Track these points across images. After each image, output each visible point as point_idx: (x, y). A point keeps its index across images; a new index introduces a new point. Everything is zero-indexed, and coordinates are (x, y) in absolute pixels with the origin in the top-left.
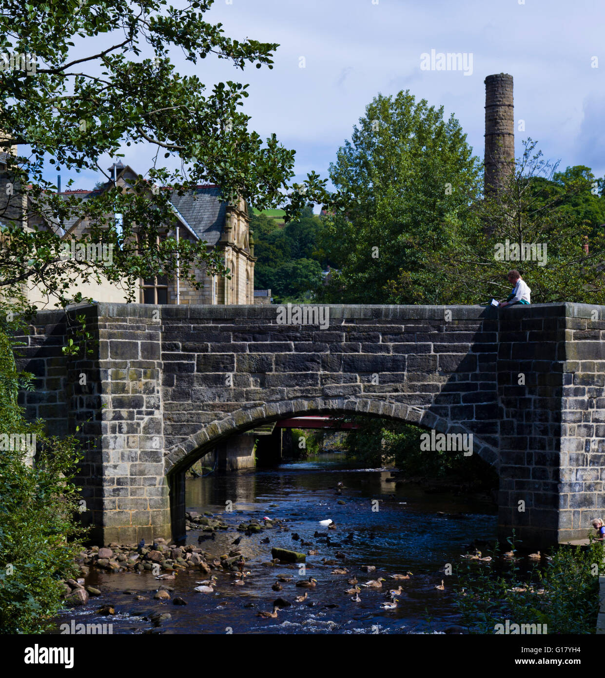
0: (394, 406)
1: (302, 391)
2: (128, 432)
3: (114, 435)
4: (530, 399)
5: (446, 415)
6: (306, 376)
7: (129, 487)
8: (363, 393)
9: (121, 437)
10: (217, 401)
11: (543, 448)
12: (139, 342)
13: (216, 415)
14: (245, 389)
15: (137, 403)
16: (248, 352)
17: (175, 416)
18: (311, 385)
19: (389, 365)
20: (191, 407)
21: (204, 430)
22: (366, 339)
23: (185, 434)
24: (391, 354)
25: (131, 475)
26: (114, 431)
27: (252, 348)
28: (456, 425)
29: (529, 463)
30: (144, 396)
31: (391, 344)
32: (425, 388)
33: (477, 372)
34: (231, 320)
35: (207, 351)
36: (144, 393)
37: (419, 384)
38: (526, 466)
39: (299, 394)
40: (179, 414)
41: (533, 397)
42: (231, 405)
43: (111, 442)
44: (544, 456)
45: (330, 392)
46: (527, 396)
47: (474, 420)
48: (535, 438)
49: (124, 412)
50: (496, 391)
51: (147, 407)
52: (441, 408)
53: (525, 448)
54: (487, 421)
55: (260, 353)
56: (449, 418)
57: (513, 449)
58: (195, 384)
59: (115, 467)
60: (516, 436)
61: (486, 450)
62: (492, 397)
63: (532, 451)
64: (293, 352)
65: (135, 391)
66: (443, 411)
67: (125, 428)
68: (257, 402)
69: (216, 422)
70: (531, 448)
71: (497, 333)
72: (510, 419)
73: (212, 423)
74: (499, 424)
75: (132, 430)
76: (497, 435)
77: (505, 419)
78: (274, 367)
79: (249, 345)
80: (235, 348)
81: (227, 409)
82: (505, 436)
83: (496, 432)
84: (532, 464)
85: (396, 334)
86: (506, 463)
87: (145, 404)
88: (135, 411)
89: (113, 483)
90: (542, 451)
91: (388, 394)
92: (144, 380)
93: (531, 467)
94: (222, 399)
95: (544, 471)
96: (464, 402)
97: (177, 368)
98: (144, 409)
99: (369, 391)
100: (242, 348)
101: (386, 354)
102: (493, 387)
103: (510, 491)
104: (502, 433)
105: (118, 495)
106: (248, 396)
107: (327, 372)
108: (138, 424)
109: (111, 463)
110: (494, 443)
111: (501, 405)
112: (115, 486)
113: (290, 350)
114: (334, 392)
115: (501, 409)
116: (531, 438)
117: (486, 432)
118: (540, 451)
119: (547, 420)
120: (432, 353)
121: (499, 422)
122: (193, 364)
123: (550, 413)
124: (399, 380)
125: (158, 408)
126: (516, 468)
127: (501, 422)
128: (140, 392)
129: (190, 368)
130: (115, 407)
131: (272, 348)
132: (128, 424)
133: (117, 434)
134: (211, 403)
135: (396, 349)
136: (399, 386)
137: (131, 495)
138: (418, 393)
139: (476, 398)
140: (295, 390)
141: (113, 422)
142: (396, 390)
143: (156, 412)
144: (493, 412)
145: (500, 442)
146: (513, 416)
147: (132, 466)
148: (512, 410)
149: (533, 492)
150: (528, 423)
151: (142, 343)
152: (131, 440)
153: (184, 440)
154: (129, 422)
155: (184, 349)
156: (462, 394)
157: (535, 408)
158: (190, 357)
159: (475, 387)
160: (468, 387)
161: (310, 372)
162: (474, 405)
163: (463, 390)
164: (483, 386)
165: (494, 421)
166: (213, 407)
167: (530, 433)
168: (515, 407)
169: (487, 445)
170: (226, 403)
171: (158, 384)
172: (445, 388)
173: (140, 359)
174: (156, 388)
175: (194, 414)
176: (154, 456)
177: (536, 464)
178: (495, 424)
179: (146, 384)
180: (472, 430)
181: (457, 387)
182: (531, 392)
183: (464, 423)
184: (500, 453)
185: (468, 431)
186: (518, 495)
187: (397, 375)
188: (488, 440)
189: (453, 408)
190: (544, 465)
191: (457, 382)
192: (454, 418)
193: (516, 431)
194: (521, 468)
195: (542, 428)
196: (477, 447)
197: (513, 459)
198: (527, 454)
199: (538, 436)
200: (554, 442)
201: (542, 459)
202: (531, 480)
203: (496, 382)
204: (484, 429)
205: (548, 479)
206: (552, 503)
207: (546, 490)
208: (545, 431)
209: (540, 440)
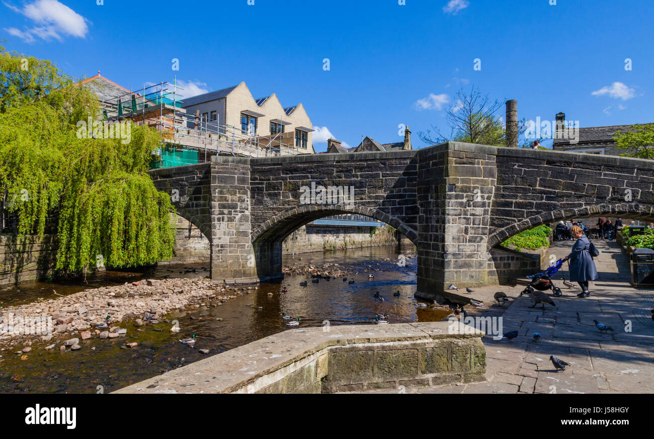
0: (360, 207)
2: (228, 221)
3: (219, 222)
4: (431, 202)
5: (388, 212)
7: (228, 249)
9: (224, 225)
10: (275, 206)
11: (437, 231)
12: (236, 176)
13: (274, 213)
14: (287, 200)
15: (234, 207)
16: (288, 180)
17: (256, 214)
19: (359, 185)
20: (263, 209)
21: (269, 221)
22: (346, 171)
23: (260, 223)
24: (359, 179)
25: (230, 243)
26: (219, 220)
28: (394, 218)
29: (431, 240)
30: (239, 203)
31: (359, 173)
32: (377, 197)
33: (406, 188)
34: (281, 164)
35: (270, 180)
36: (239, 201)
37: (374, 195)
38: (429, 242)
40: (258, 213)
41: (432, 200)
42: (281, 208)
43: (217, 226)
44: (437, 236)
46: (429, 200)
47: (404, 215)
48: (433, 225)
49: (226, 211)
50: (417, 198)
51: (240, 209)
52: (386, 208)
53: (429, 232)
54: (411, 216)
55: (294, 181)
56: (390, 214)
57: (424, 232)
58: (265, 197)
59: (220, 238)
60: (425, 224)
61: (410, 232)
62: (415, 202)
63: (432, 233)
65: (232, 200)
66: (387, 210)
67: (226, 219)
68: (293, 206)
69: (274, 217)
70: (432, 232)
71: (417, 165)
72: (423, 214)
73: (272, 217)
75: (231, 220)
76: (417, 224)
77: (420, 214)
78: (301, 187)
79: (290, 177)
80: (283, 179)
81: (279, 210)
82: (421, 224)
83: (416, 222)
85: (361, 169)
86: (421, 240)
87: (239, 207)
88: (233, 210)
89: (219, 246)
90: (437, 233)
91: (357, 201)
92: (238, 195)
93: (432, 243)
94: (277, 205)
95: (438, 245)
96: (398, 205)
97: (256, 189)
98: (238, 209)
100: (286, 178)
101: (357, 179)
102: (415, 196)
103: (422, 257)
104: (419, 222)
105: (222, 253)
106: (288, 203)
108: (235, 218)
109: (218, 236)
110: (415, 228)
111: (419, 206)
112: (220, 248)
113: (308, 179)
115: (419, 209)
116: (431, 226)
117: (410, 222)
118: (435, 233)
119: (438, 214)
120: (381, 178)
121: (417, 216)
122: (264, 187)
123: (440, 209)
124: (363, 193)
125: (247, 209)
126: (425, 243)
127: (419, 216)
128: (236, 201)
129: (262, 189)
130: (219, 208)
131: (300, 178)
132: (228, 217)
133: (221, 222)
134: (272, 207)
135: (361, 176)
136: (363, 196)
137: (230, 253)
138: (373, 200)
139: (406, 202)
141: (219, 216)
142: (362, 199)
143: (246, 211)
144: (414, 210)
145: (418, 228)
147: (230, 238)
148: (423, 209)
149: (432, 258)
150: (430, 216)
151: (237, 177)
152: (230, 225)
153: (260, 226)
154: (229, 216)
155: (260, 180)
156: (398, 200)
157: (433, 207)
158: (262, 184)
159: (404, 196)
160: (400, 196)
162: (404, 206)
163: (398, 198)
164: (410, 196)
165: (415, 215)
166: (273, 209)
167: (431, 222)
168: (425, 207)
169: (411, 230)
170: (279, 207)
171: (248, 198)
172: (388, 197)
173: (236, 184)
174: (246, 199)
175: (264, 212)
176: (244, 234)
177: (434, 241)
178: (415, 218)
179: (240, 197)
180: (403, 221)
181: (394, 197)
182: (431, 198)
183: (397, 217)
184: (419, 234)
185: (400, 221)
186: (426, 259)
187: (362, 191)
188: (412, 227)
189: (392, 208)
190: (437, 242)
191: (395, 193)
192: (393, 213)
193: (425, 221)
194: (427, 243)
195: (436, 219)
196: (406, 230)
197: (423, 238)
198: (430, 235)
199: (435, 224)
200: (442, 228)
201: (437, 238)
202: (431, 250)
203: (417, 193)
204: (409, 220)
205: (439, 250)
206: (441, 266)
207: (439, 257)
208: (438, 221)
209: (435, 227)
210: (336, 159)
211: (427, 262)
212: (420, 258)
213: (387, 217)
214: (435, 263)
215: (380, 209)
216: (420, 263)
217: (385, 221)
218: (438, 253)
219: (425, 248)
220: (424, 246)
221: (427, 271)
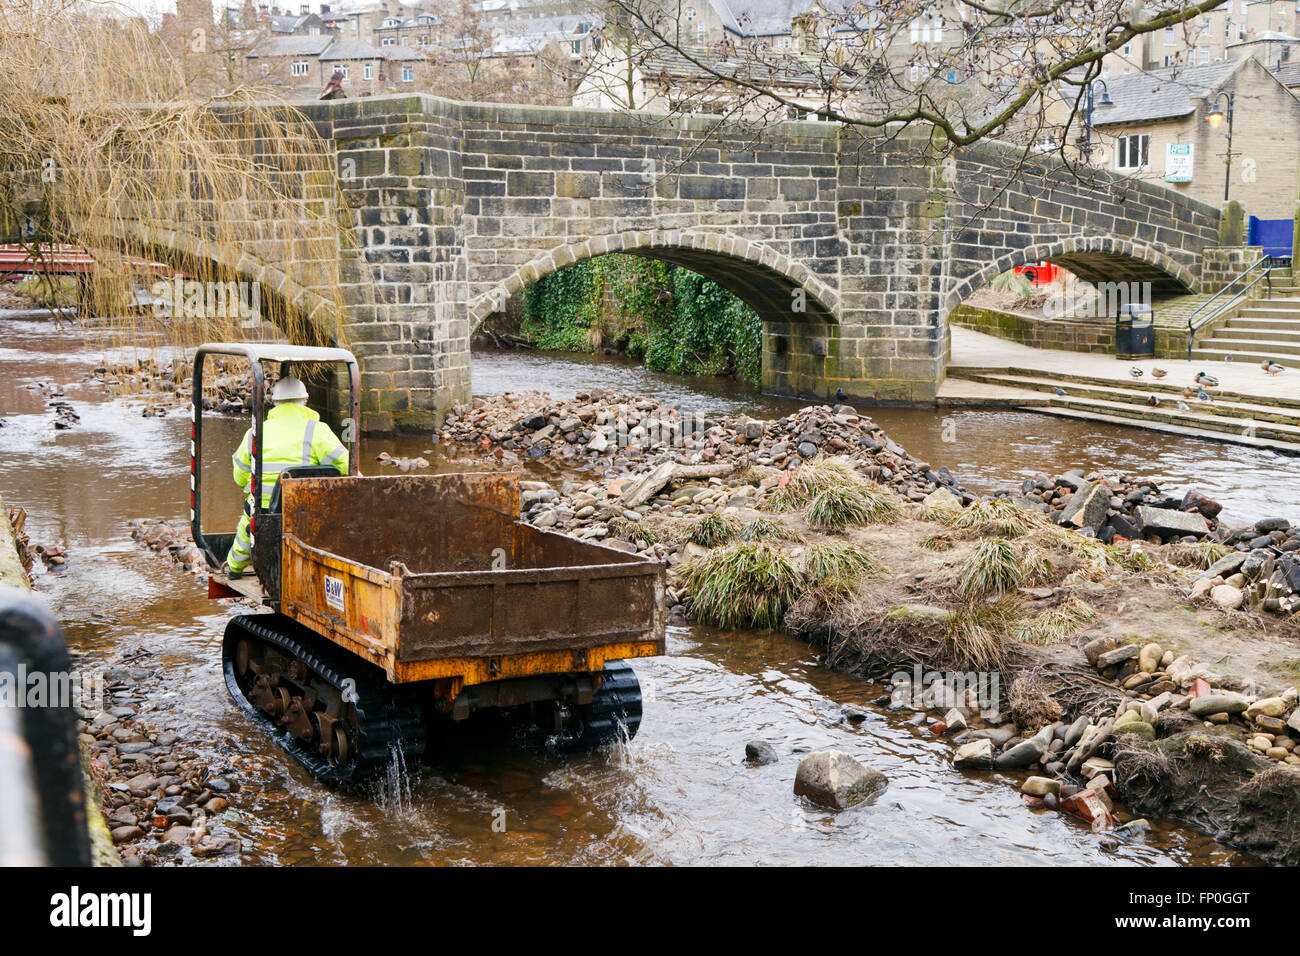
0: (733, 241)
1: (634, 222)
2: (447, 279)
4: (893, 233)
5: (787, 252)
6: (638, 202)
7: (449, 354)
8: (700, 225)
9: (442, 286)
10: (534, 235)
12: (449, 152)
13: (532, 254)
14: (566, 219)
16: (571, 170)
17: (481, 256)
18: (643, 215)
19: (729, 190)
20: (502, 244)
21: (517, 273)
22: (704, 158)
24: (732, 176)
25: (450, 337)
27: (577, 165)
28: (797, 263)
29: (890, 306)
30: (455, 228)
31: (731, 164)
32: (765, 219)
33: (817, 200)
35: (520, 167)
36: (455, 223)
37: (760, 214)
38: (885, 310)
39: (630, 226)
42: (549, 240)
44: (914, 299)
45: (665, 224)
46: (888, 229)
47: (815, 257)
48: (899, 278)
49: (443, 250)
50: (837, 222)
51: (457, 244)
52: (782, 243)
53: (885, 289)
54: (828, 259)
55: (585, 172)
56: (790, 255)
57: (863, 290)
58: (507, 211)
59: (440, 327)
60: (868, 275)
61: (826, 292)
62: (833, 231)
63: (895, 293)
64: (624, 172)
65: (449, 221)
66: (783, 248)
67: (444, 273)
68: (582, 236)
69: (531, 263)
70: (892, 290)
72: (859, 256)
73: (527, 264)
74: (839, 262)
75: (449, 275)
76: (838, 276)
77: (850, 255)
78: (601, 189)
79: (573, 161)
80: (555, 165)
81: (547, 245)
82: (849, 276)
83: (836, 272)
84: (894, 308)
86: (853, 307)
87: (455, 239)
88: (450, 248)
89: (439, 349)
90: (911, 293)
91: (727, 227)
92: (454, 206)
93: (893, 312)
94: (540, 232)
96: (805, 236)
97: (483, 189)
98: (455, 246)
99: (706, 223)
100: (564, 165)
101: (726, 177)
102: (832, 218)
103: (858, 340)
104: (844, 272)
105: (443, 366)
106: (570, 228)
107: (661, 199)
108: (452, 268)
109: (438, 322)
110: (835, 286)
111: (843, 240)
112: (441, 354)
113: (620, 170)
114: (669, 223)
115: (844, 245)
116: (893, 279)
117: (826, 271)
118: (907, 293)
119: (919, 257)
120: (773, 177)
121: (839, 259)
122: (504, 184)
123: (924, 248)
124: (737, 208)
126: (867, 312)
127: (843, 261)
128: (452, 223)
129: (499, 190)
130: (437, 243)
131: (601, 166)
132: (446, 267)
134: (526, 237)
135: (737, 171)
136: (739, 216)
138: (758, 225)
139: (817, 232)
140: (625, 221)
141: (437, 264)
142: (736, 222)
143: (463, 250)
144: (834, 247)
145: (842, 283)
146: (863, 253)
147: (450, 325)
148: (861, 245)
149: (896, 340)
150: (889, 260)
151: (451, 154)
152: (448, 289)
153: (493, 287)
154: (447, 264)
155: (492, 164)
156: (803, 226)
157: (902, 243)
158: (500, 175)
159: (815, 218)
160: (809, 219)
161: (643, 198)
162: (815, 239)
163: (804, 223)
164: (823, 218)
165: (834, 258)
166: (529, 243)
167: (893, 271)
168: (869, 241)
169: (827, 287)
170: (544, 237)
171: (463, 212)
172: (786, 219)
173: (451, 176)
174: (462, 217)
175: (506, 252)
177: (901, 307)
178: (834, 262)
179: (456, 211)
180: (813, 269)
181: (796, 219)
182: (893, 225)
183: (804, 262)
184: (843, 296)
185: (808, 271)
186: (872, 343)
187: (736, 204)
188: (827, 280)
189: (794, 244)
190: (914, 307)
191: (797, 212)
192: (795, 254)
193: (868, 269)
194: (876, 312)
195: (912, 266)
196: (818, 289)
197: (863, 302)
198: (887, 296)
199: (906, 275)
200: (930, 282)
201: (912, 303)
202: (893, 325)
203: (836, 213)
204: (825, 268)
205: (920, 323)
206: (925, 352)
207: (918, 336)
208: (916, 270)
209: (908, 281)
210: (684, 128)
211: (875, 350)
212: (850, 342)
213: (783, 262)
214: (904, 348)
215: (771, 244)
216: (851, 353)
217: (781, 269)
218: (915, 330)
219: (868, 321)
220: (865, 318)
221: (875, 366)
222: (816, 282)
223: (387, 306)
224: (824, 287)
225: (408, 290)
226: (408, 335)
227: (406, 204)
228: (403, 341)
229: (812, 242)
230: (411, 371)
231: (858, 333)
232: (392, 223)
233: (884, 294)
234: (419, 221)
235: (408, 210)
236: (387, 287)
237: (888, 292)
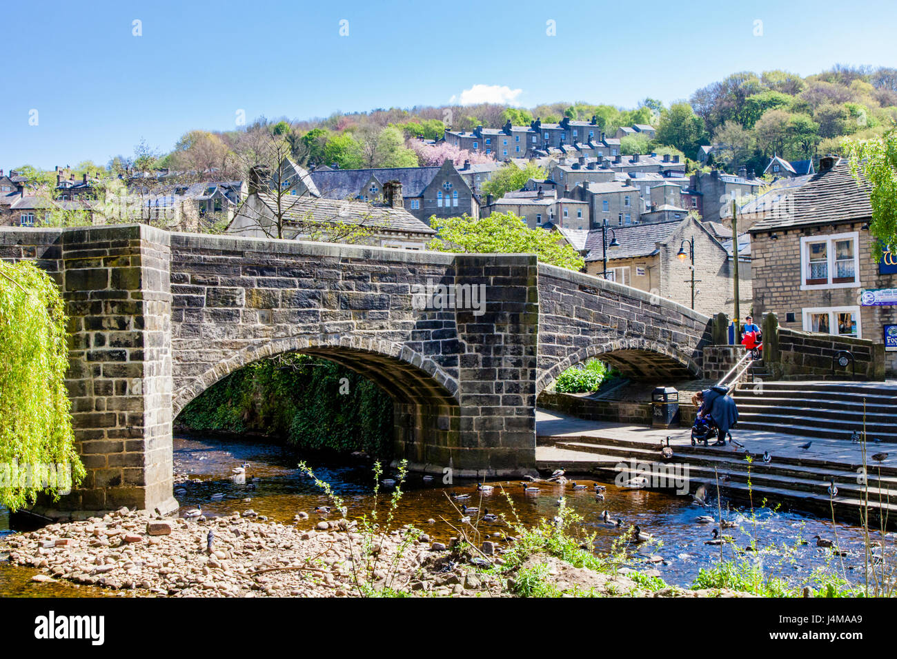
0: (380, 342)
1: (305, 328)
2: (156, 374)
3: (150, 378)
4: (500, 336)
5: (420, 351)
6: (308, 313)
7: (157, 437)
8: (356, 331)
9: (153, 380)
10: (226, 339)
11: (516, 378)
13: (224, 353)
14: (252, 326)
15: (160, 341)
16: (256, 287)
17: (183, 355)
18: (312, 322)
19: (377, 303)
20: (200, 345)
21: (212, 369)
22: (359, 279)
23: (194, 375)
24: (379, 293)
25: (158, 423)
26: (150, 373)
27: (260, 283)
28: (428, 359)
29: (499, 391)
30: (164, 333)
31: (378, 284)
32: (404, 325)
34: (241, 254)
35: (217, 284)
36: (164, 329)
37: (400, 321)
38: (495, 394)
39: (302, 331)
40: (188, 353)
41: (502, 333)
42: (239, 343)
43: (148, 386)
44: (517, 385)
45: (328, 329)
46: (495, 333)
47: (441, 354)
48: (505, 370)
49: (155, 351)
50: (456, 328)
51: (165, 345)
52: (417, 344)
53: (494, 379)
54: (450, 355)
55: (268, 288)
56: (423, 353)
57: (478, 379)
58: (205, 320)
59: (150, 415)
60: (481, 368)
61: (449, 381)
62: (453, 334)
63: (503, 381)
64: (297, 289)
65: (160, 327)
66: (418, 347)
67: (155, 370)
68: (264, 339)
69: (224, 361)
70: (500, 379)
71: (455, 277)
72: (474, 353)
73: (220, 362)
74: (459, 358)
75: (158, 371)
77: (466, 353)
78: (280, 303)
79: (258, 281)
80: (244, 283)
81: (235, 346)
82: (467, 368)
83: (456, 365)
84: (502, 393)
85: (382, 276)
86: (470, 392)
87: (164, 342)
88: (160, 349)
89: (149, 433)
90: (515, 381)
91: (376, 331)
92: (164, 315)
93: (501, 395)
94: (231, 336)
95: (517, 398)
96: (433, 338)
97: (186, 302)
98: (163, 347)
99: (360, 328)
100: (251, 283)
101: (375, 293)
102: (453, 325)
103: (474, 417)
104: (462, 366)
105: (152, 447)
106: (255, 333)
107: (326, 310)
108: (161, 365)
109: (148, 411)
110: (456, 376)
111: (462, 341)
112: (150, 437)
113: (295, 287)
114: (333, 329)
115: (463, 345)
116: (500, 371)
117: (449, 365)
118: (511, 381)
119: (520, 353)
120: (409, 294)
121: (459, 356)
122: (203, 298)
123: (523, 347)
124: (384, 317)
125: (169, 346)
126: (481, 396)
127: (461, 357)
129: (200, 302)
130: (150, 345)
131: (279, 284)
132: (156, 365)
133: (152, 377)
134: (220, 340)
135: (382, 289)
136: (384, 323)
137: (158, 446)
138: (399, 330)
139: (442, 335)
140: (298, 327)
141: (150, 362)
142: (382, 328)
143: (168, 350)
144: (456, 347)
145: (460, 373)
146: (477, 351)
147: (158, 413)
148: (474, 345)
149: (504, 417)
150: (497, 356)
152: (158, 382)
153: (192, 380)
154: (157, 362)
155: (194, 281)
156: (432, 331)
157: (506, 343)
158: (198, 291)
159: (440, 325)
160: (435, 325)
161: (312, 309)
162: (441, 341)
163: (433, 328)
164: (446, 325)
165: (455, 355)
166: (222, 344)
167: (500, 365)
168: (481, 342)
169: (450, 377)
170: (235, 340)
171: (169, 319)
172: (419, 325)
173: (161, 290)
175: (202, 352)
177: (506, 392)
178: (455, 358)
179: (165, 318)
180: (439, 363)
181: (427, 325)
182: (499, 329)
183: (433, 358)
184: (462, 384)
185: (436, 364)
186: (485, 420)
187: (383, 313)
188: (451, 372)
189: (425, 344)
190: (517, 392)
191: (427, 320)
192: (427, 352)
193: (481, 363)
194: (488, 396)
195: (515, 361)
196: (443, 378)
197: (478, 389)
198: (496, 383)
199: (510, 368)
200: (529, 373)
201: (515, 388)
202: (501, 406)
203: (455, 321)
204: (448, 363)
205: (522, 404)
206: (526, 426)
207: (521, 414)
208: (518, 364)
209: (512, 372)
210: (343, 255)
211: (488, 425)
212: (468, 419)
213: (418, 358)
214: (510, 423)
215: (409, 344)
216: (469, 427)
217: (416, 364)
218: (518, 409)
219: (482, 403)
220: (479, 400)
221: (490, 438)
222: (442, 373)
223: (105, 398)
224: (448, 377)
225: (124, 384)
226: (122, 422)
227: (125, 313)
228: (118, 427)
229: (439, 342)
230: (125, 453)
231: (475, 412)
232: (112, 329)
233: (494, 382)
234: (136, 327)
235: (127, 318)
236: (105, 382)
237: (497, 380)
